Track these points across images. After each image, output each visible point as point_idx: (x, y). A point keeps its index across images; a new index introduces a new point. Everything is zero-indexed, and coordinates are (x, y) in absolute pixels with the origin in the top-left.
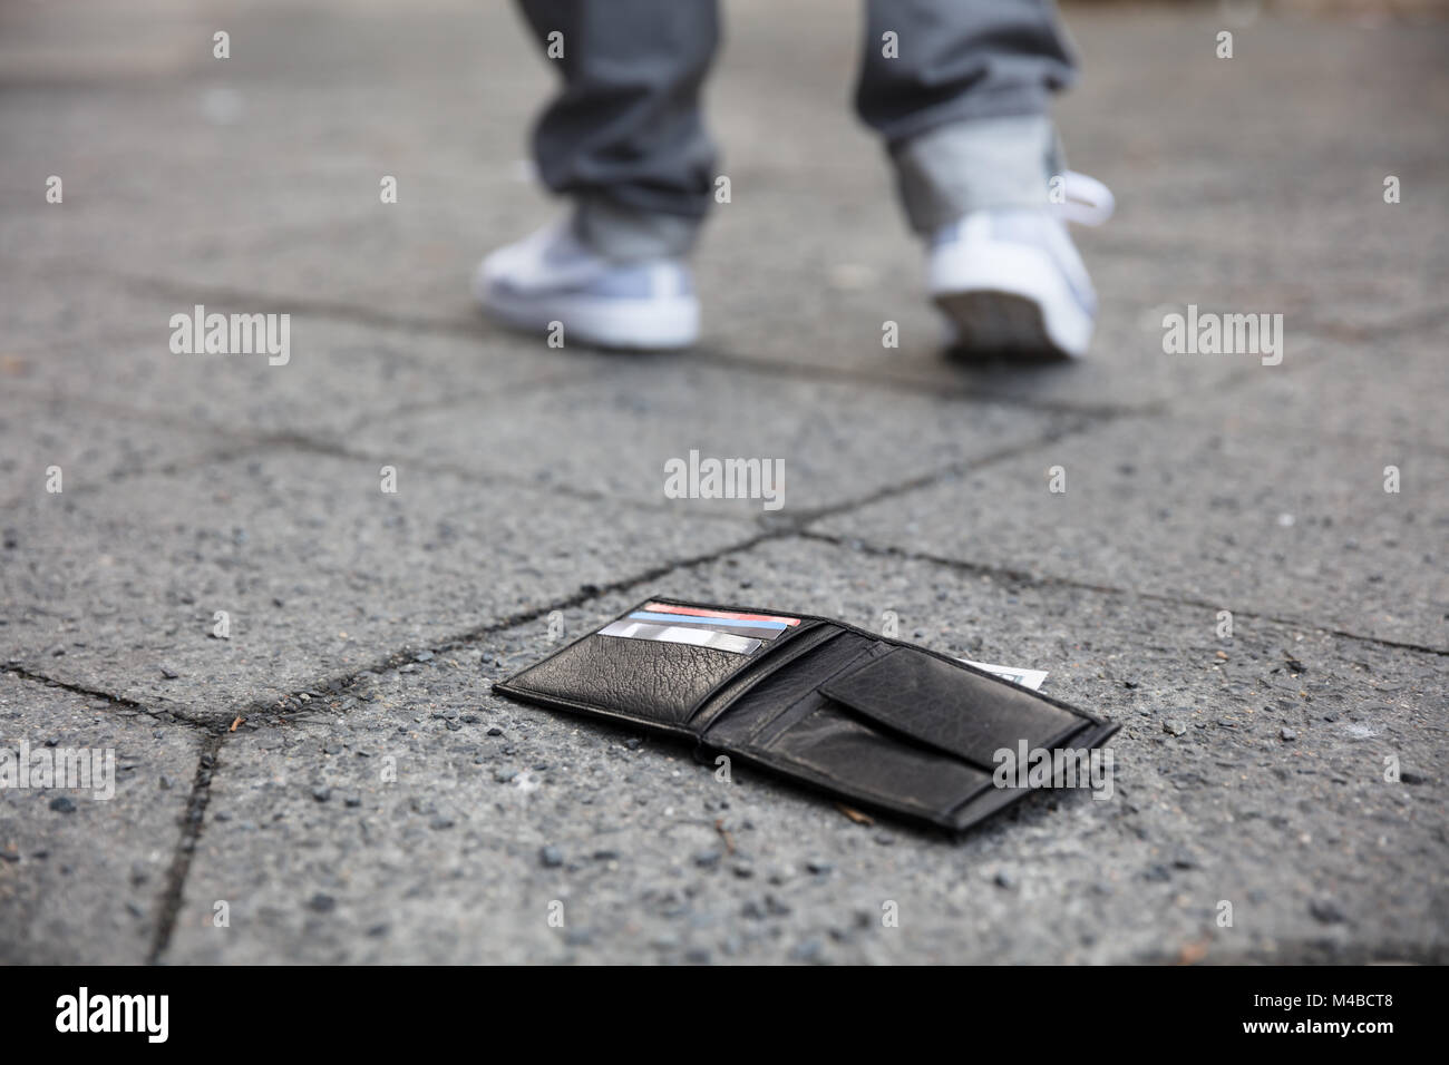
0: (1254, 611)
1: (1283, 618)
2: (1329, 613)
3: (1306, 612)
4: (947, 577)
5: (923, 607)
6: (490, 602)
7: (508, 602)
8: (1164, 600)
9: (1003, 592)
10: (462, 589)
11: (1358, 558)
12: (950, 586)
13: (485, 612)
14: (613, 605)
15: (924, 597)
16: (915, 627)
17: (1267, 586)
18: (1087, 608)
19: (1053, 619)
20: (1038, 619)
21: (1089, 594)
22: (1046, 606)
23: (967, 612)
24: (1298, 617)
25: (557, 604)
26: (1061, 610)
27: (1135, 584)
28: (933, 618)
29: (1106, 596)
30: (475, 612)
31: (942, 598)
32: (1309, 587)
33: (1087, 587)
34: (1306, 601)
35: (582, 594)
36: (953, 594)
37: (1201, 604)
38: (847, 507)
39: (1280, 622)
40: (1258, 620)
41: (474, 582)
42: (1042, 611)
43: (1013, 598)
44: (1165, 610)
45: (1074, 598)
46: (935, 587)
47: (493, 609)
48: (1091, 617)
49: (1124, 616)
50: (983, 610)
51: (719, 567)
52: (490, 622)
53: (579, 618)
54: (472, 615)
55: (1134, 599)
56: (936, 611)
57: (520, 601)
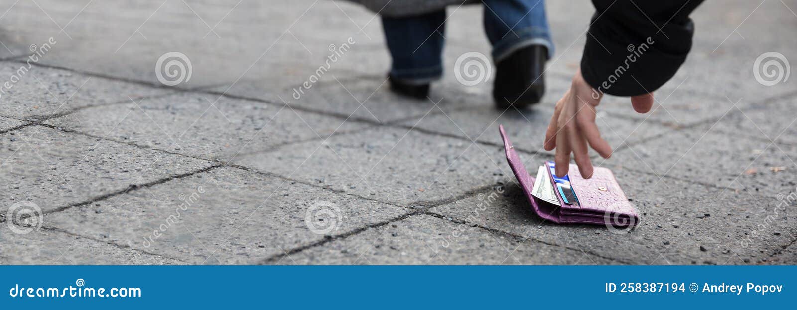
0: (612, 257)
1: (625, 261)
2: (644, 259)
3: (634, 258)
4: (486, 236)
5: (473, 250)
6: (282, 242)
7: (290, 243)
8: (576, 250)
9: (509, 244)
10: (271, 235)
11: (661, 233)
12: (486, 240)
13: (279, 247)
14: (337, 245)
15: (475, 245)
16: (468, 259)
17: (621, 245)
18: (543, 253)
19: (527, 258)
20: (521, 257)
21: (545, 246)
22: (526, 251)
23: (492, 253)
24: (631, 260)
25: (312, 244)
26: (532, 253)
27: (565, 242)
28: (476, 256)
29: (552, 248)
30: (275, 247)
31: (482, 246)
32: (638, 246)
33: (545, 243)
34: (636, 253)
35: (324, 240)
36: (487, 244)
37: (591, 253)
38: (449, 201)
39: (623, 262)
40: (614, 261)
41: (278, 232)
42: (523, 254)
43: (513, 247)
44: (575, 255)
45: (539, 248)
46: (479, 241)
47: (283, 246)
48: (544, 257)
49: (558, 257)
50: (498, 252)
51: (388, 228)
52: (280, 252)
53: (321, 251)
54: (273, 248)
55: (564, 249)
56: (478, 253)
57: (296, 242)
